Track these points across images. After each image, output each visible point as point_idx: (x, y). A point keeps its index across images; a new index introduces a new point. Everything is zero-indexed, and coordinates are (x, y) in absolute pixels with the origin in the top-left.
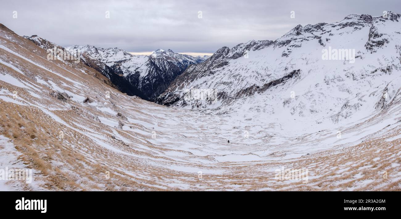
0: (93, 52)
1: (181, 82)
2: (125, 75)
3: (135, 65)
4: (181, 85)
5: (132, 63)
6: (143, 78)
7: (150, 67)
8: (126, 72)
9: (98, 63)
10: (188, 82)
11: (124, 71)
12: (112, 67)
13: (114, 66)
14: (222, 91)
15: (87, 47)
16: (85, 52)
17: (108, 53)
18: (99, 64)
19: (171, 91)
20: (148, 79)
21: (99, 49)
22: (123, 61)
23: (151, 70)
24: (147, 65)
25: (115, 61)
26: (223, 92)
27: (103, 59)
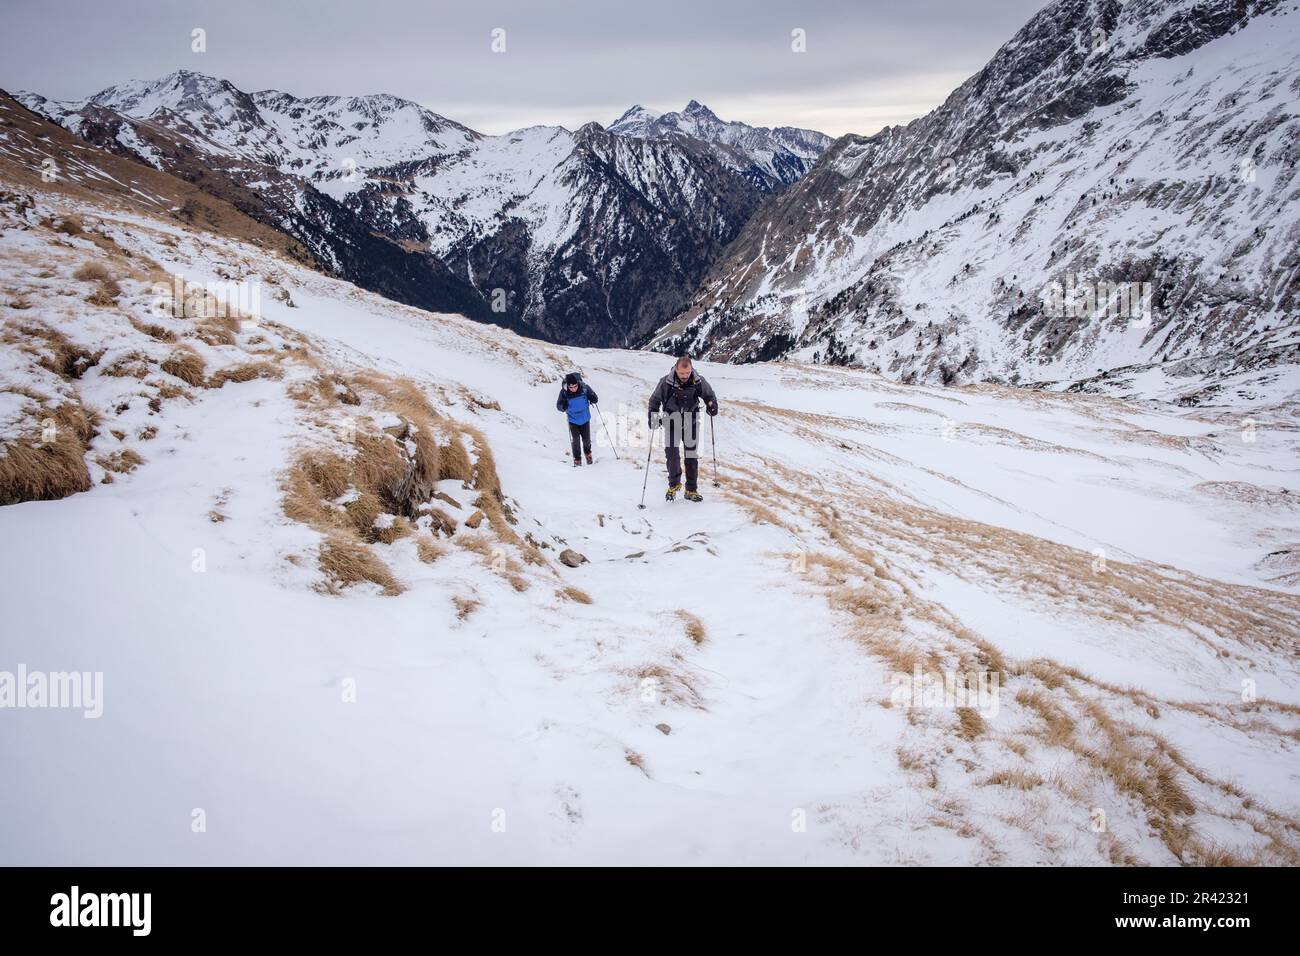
0: (225, 114)
1: (788, 239)
2: (441, 244)
3: (494, 183)
4: (792, 258)
5: (480, 171)
6: (547, 254)
7: (584, 189)
8: (447, 229)
9: (256, 179)
10: (835, 233)
11: (431, 220)
12: (351, 199)
13: (365, 196)
14: (1145, 254)
15: (181, 89)
16: (165, 116)
17: (324, 122)
18: (264, 185)
19: (729, 302)
20: (580, 262)
21: (264, 102)
22: (425, 164)
23: (597, 205)
24: (565, 182)
25: (371, 165)
26: (1156, 257)
27: (293, 157)
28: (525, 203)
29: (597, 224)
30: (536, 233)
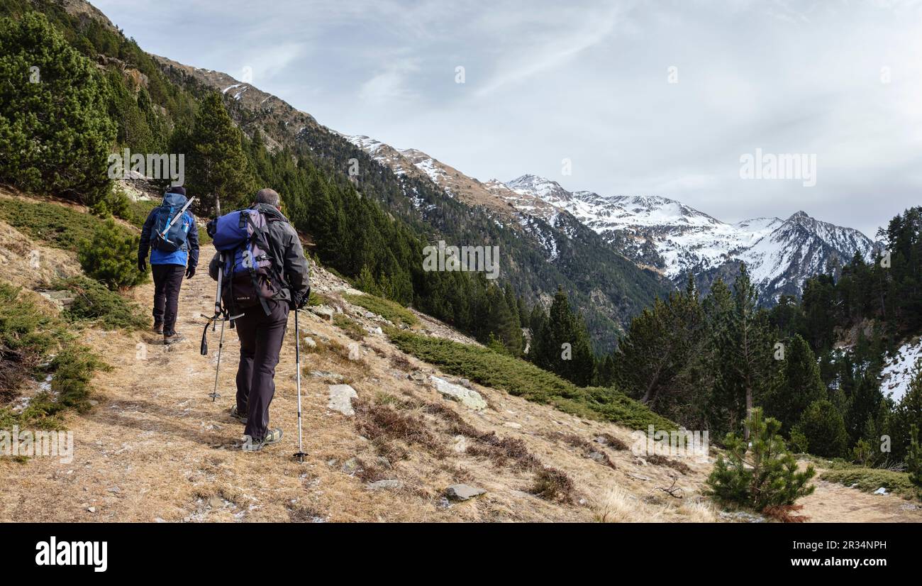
28: (748, 252)
29: (804, 265)
30: (753, 272)
